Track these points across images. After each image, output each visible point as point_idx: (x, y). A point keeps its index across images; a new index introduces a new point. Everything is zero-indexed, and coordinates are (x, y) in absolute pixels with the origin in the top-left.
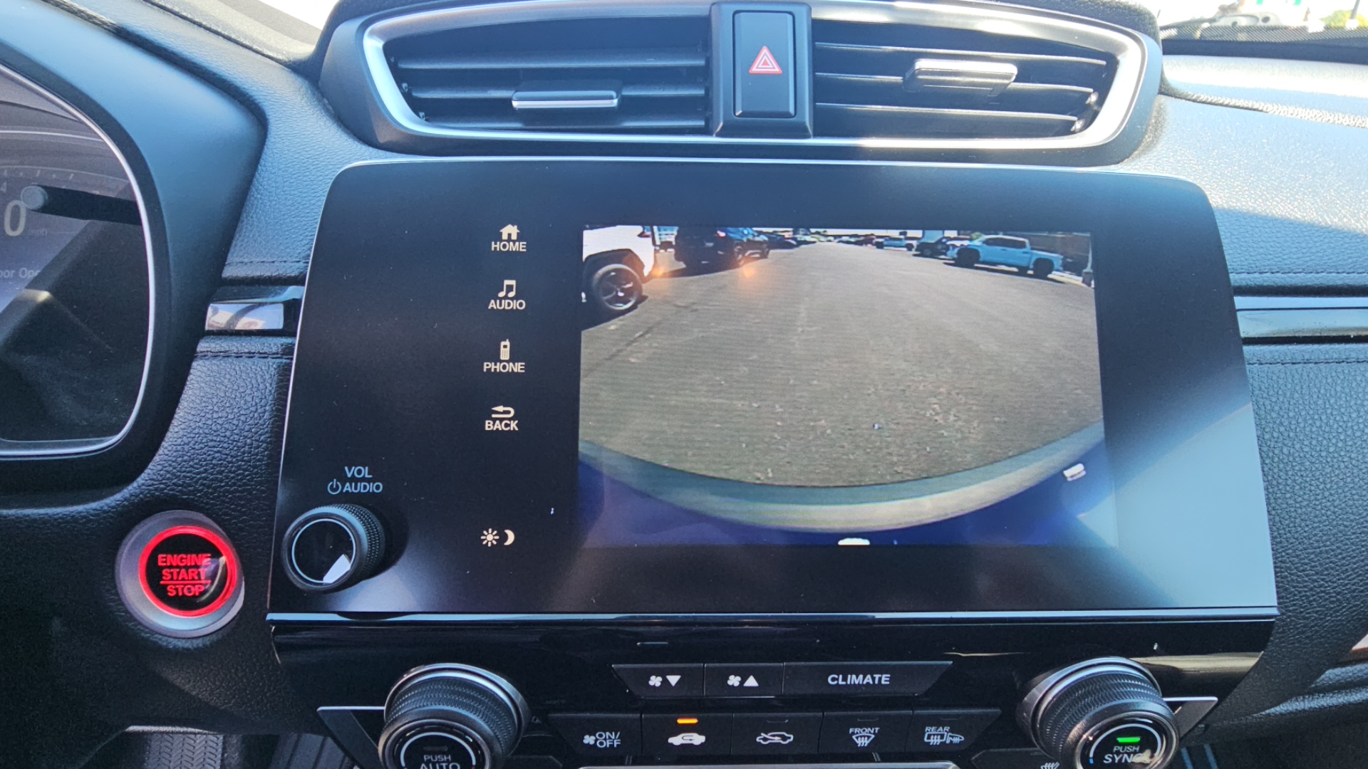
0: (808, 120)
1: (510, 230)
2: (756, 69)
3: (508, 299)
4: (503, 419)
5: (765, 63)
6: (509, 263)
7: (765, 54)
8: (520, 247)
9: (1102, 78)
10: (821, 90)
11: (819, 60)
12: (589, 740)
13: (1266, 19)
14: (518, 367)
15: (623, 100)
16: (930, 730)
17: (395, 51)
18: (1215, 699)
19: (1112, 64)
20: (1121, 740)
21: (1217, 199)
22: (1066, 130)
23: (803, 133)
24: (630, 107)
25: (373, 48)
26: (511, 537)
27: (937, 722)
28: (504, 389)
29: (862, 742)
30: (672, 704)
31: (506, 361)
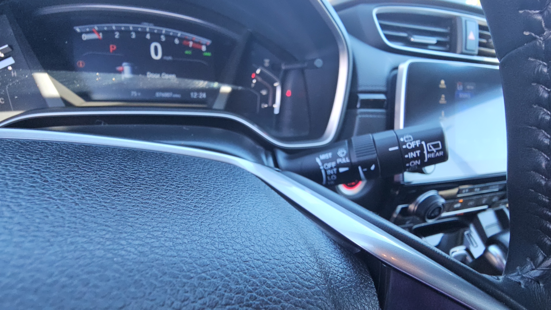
0: (476, 52)
1: (443, 82)
5: (471, 36)
10: (481, 45)
11: (480, 36)
17: (379, 17)
25: (375, 13)
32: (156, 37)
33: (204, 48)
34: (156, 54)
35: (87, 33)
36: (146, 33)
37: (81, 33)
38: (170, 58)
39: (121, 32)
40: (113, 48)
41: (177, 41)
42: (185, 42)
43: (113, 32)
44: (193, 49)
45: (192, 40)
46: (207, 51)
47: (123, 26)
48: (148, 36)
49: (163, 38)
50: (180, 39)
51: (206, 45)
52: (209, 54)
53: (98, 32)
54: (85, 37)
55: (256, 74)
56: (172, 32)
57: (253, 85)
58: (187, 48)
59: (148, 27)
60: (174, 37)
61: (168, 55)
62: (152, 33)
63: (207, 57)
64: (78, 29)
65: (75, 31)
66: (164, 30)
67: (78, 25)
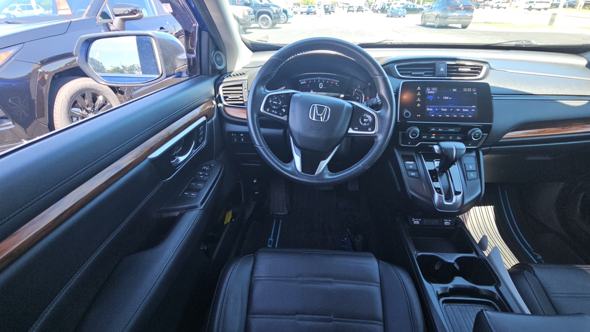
0: (446, 75)
1: (419, 88)
2: (441, 70)
3: (419, 94)
4: (419, 105)
5: (442, 69)
6: (419, 91)
7: (442, 68)
8: (420, 89)
9: (481, 70)
10: (448, 72)
11: (448, 68)
12: (423, 137)
13: (529, 42)
14: (420, 100)
15: (425, 73)
16: (458, 137)
17: (397, 67)
18: (487, 134)
19: (482, 67)
20: (476, 134)
21: (490, 85)
22: (476, 76)
23: (445, 77)
24: (425, 74)
25: (395, 66)
26: (420, 116)
27: (459, 136)
28: (419, 102)
29: (451, 138)
30: (433, 132)
31: (419, 100)
32: (321, 81)
33: (336, 83)
34: (321, 87)
35: (302, 82)
36: (318, 80)
37: (301, 82)
38: (325, 88)
39: (311, 80)
40: (309, 85)
41: (328, 82)
42: (330, 82)
43: (309, 81)
44: (333, 84)
45: (333, 81)
46: (337, 84)
47: (312, 79)
48: (319, 81)
49: (323, 81)
50: (329, 81)
51: (337, 82)
52: (338, 85)
53: (305, 81)
54: (302, 83)
55: (355, 91)
56: (326, 79)
57: (353, 95)
58: (331, 84)
59: (319, 78)
60: (327, 81)
61: (325, 87)
62: (320, 80)
63: (338, 86)
64: (300, 81)
65: (299, 82)
66: (324, 79)
67: (300, 79)
